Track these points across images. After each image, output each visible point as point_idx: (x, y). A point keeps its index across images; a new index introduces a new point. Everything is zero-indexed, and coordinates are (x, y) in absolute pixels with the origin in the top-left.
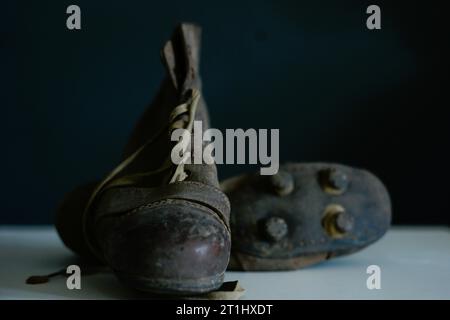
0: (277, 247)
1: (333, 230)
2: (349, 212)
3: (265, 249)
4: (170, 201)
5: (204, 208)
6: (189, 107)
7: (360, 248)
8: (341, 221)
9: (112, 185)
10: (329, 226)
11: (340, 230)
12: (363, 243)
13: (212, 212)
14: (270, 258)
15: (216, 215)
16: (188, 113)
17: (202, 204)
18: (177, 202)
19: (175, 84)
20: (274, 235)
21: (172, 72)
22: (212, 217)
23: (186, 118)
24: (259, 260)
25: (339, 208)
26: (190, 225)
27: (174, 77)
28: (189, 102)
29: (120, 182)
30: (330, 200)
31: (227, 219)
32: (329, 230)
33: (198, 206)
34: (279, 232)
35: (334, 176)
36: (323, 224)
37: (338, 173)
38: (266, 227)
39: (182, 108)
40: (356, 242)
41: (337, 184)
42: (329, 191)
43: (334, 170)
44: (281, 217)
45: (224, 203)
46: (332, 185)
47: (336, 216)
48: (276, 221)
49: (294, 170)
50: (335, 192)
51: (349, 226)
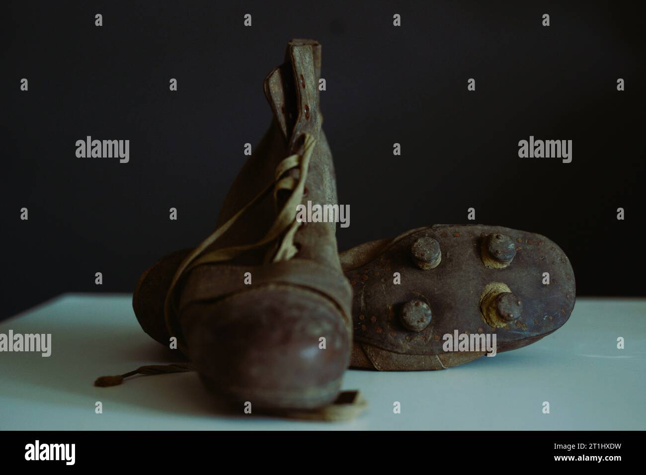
0: (418, 339)
1: (494, 318)
2: (516, 293)
3: (402, 341)
4: (272, 287)
5: (316, 296)
6: (300, 160)
7: (533, 340)
8: (504, 305)
9: (202, 260)
10: (488, 310)
11: (502, 317)
12: (534, 334)
13: (325, 300)
14: (409, 353)
15: (331, 305)
16: (299, 167)
17: (314, 290)
18: (282, 288)
19: (285, 129)
20: (415, 323)
21: (279, 112)
22: (326, 307)
23: (296, 174)
24: (394, 356)
25: (504, 288)
27: (282, 118)
28: (301, 152)
29: (212, 257)
30: (492, 276)
31: (348, 310)
32: (488, 317)
33: (308, 293)
34: (422, 321)
35: (496, 244)
36: (481, 310)
37: (503, 239)
38: (405, 314)
39: (292, 161)
40: (526, 333)
41: (500, 256)
42: (490, 264)
43: (497, 237)
44: (424, 301)
45: (342, 289)
46: (494, 257)
47: (499, 298)
48: (417, 305)
49: (445, 235)
50: (499, 266)
51: (515, 313)
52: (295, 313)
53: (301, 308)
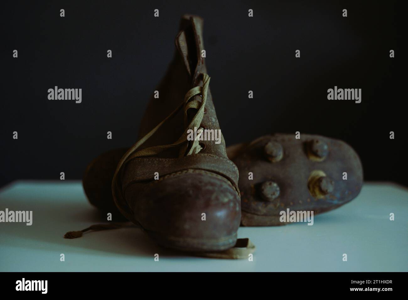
0: (271, 206)
1: (317, 192)
2: (330, 177)
3: (261, 207)
4: (191, 171)
5: (220, 177)
6: (202, 89)
7: (338, 206)
8: (324, 184)
9: (137, 155)
10: (314, 188)
11: (323, 192)
12: (340, 202)
13: (225, 180)
14: (265, 215)
15: (229, 183)
16: (201, 94)
17: (218, 173)
18: (197, 171)
19: (189, 70)
20: (269, 196)
21: (186, 59)
22: (226, 185)
23: (199, 99)
24: (256, 217)
25: (322, 174)
26: (211, 192)
27: (187, 63)
28: (202, 83)
29: (144, 153)
30: (314, 166)
31: (237, 184)
32: (314, 192)
33: (215, 175)
34: (274, 194)
35: (317, 146)
36: (309, 187)
37: (320, 143)
38: (263, 190)
39: (196, 90)
40: (336, 202)
41: (319, 153)
42: (313, 159)
43: (317, 142)
44: (274, 181)
45: (234, 172)
46: (316, 154)
47: (320, 180)
48: (270, 184)
49: (283, 141)
50: (318, 160)
51: (330, 189)
52: (210, 188)
53: (213, 184)
